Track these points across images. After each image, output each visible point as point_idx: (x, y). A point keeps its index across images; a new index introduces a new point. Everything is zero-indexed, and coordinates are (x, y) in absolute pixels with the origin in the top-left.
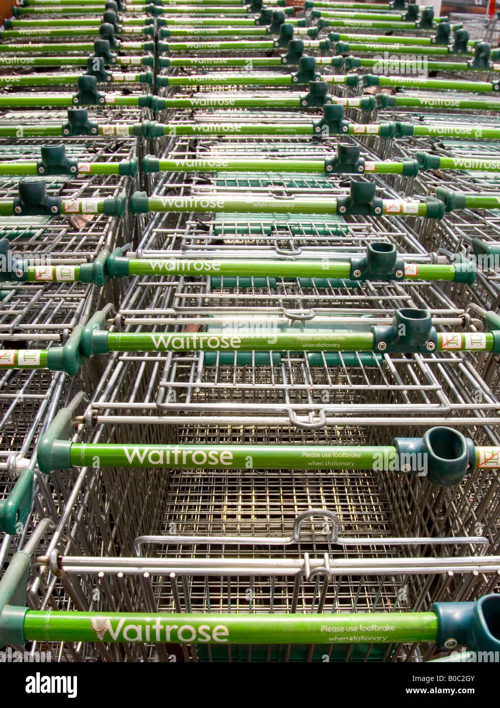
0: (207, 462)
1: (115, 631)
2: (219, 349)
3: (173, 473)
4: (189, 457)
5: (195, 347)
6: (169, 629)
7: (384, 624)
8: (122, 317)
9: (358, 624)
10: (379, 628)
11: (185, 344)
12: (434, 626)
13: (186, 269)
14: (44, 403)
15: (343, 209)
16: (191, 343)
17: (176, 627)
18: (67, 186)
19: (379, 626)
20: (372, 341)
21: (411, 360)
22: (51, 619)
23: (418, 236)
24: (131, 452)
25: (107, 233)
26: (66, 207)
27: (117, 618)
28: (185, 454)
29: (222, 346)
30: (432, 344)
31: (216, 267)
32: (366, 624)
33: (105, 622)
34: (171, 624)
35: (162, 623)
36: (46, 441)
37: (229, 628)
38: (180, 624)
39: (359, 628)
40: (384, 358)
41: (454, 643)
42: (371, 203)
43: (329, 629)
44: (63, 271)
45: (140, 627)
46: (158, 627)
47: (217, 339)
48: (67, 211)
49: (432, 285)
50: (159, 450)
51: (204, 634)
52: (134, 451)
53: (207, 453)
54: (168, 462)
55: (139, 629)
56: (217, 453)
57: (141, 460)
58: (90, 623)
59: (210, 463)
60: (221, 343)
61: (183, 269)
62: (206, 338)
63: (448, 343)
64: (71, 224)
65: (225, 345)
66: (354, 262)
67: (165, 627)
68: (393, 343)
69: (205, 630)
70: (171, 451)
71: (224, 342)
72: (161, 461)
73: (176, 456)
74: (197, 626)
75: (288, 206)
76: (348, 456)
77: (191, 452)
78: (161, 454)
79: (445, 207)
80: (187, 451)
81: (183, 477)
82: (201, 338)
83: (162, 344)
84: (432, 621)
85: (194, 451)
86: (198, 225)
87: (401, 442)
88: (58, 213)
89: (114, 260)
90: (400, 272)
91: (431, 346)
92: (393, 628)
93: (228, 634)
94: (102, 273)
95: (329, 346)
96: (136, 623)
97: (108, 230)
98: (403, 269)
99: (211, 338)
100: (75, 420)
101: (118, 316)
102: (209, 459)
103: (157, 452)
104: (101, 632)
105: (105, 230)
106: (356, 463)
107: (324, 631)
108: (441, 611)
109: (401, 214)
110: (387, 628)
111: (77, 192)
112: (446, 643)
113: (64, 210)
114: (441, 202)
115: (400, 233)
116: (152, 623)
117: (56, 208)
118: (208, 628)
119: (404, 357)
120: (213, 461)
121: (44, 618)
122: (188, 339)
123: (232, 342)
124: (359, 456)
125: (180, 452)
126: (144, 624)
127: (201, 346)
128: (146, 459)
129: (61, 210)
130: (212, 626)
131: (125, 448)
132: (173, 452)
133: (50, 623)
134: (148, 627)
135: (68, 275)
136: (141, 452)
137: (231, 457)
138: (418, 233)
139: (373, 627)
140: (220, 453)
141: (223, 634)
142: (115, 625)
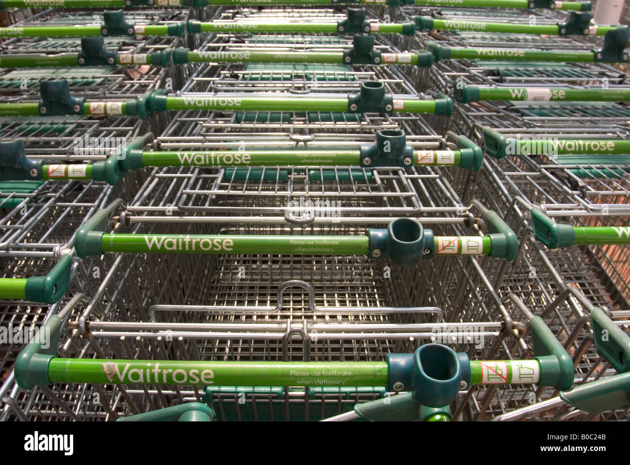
0: (212, 248)
1: (121, 374)
2: (233, 164)
3: (214, 282)
4: (197, 244)
5: (213, 162)
6: (165, 372)
7: (343, 370)
8: (158, 142)
9: (321, 370)
10: (339, 374)
11: (205, 160)
12: (385, 373)
13: (213, 104)
14: (92, 209)
15: (348, 59)
16: (210, 160)
17: (171, 371)
18: (124, 44)
19: (339, 371)
20: (359, 157)
21: (396, 176)
22: (70, 364)
23: (414, 83)
24: (150, 240)
25: (156, 82)
26: (121, 59)
27: (123, 363)
28: (194, 241)
29: (235, 162)
30: (408, 159)
31: (238, 103)
32: (328, 370)
33: (114, 366)
34: (167, 368)
35: (160, 368)
36: (82, 231)
37: (214, 372)
38: (174, 369)
39: (321, 372)
40: (373, 174)
41: (401, 386)
42: (371, 54)
43: (297, 374)
44: (112, 107)
45: (142, 370)
46: (156, 370)
47: (231, 156)
48: (122, 62)
49: (420, 120)
50: (173, 239)
51: (194, 377)
52: (152, 239)
53: (212, 241)
54: (180, 248)
55: (141, 372)
56: (220, 241)
57: (159, 246)
58: (102, 367)
59: (215, 249)
60: (235, 160)
61: (211, 105)
62: (222, 155)
63: (422, 158)
64: (127, 74)
65: (238, 161)
66: (351, 98)
67: (162, 371)
68: (375, 158)
69: (194, 374)
70: (183, 239)
71: (237, 158)
72: (175, 248)
73: (187, 243)
74: (188, 370)
75: (303, 57)
76: (329, 243)
77: (199, 240)
78: (175, 241)
79: (434, 58)
80: (196, 239)
81: (222, 285)
82: (218, 155)
83: (186, 160)
84: (384, 368)
85: (201, 239)
86: (231, 75)
87: (373, 232)
88: (114, 64)
89: (154, 97)
90: (389, 106)
91: (408, 161)
92: (350, 373)
93: (213, 377)
94: (144, 107)
95: (323, 161)
96: (139, 368)
97: (158, 80)
98: (392, 104)
99: (226, 156)
100: (112, 220)
101: (155, 141)
102: (214, 245)
103: (172, 240)
104: (110, 374)
105: (156, 79)
106: (335, 249)
107: (293, 375)
108: (391, 360)
109: (396, 63)
110: (346, 373)
111: (132, 48)
112: (394, 386)
113: (119, 61)
114: (430, 53)
115: (398, 80)
116: (152, 368)
117: (112, 59)
118: (197, 371)
119: (391, 174)
120: (217, 247)
121: (65, 363)
122: (207, 156)
123: (243, 158)
124: (337, 243)
125: (190, 240)
126: (145, 369)
127: (218, 162)
128: (163, 245)
129: (117, 61)
130: (201, 370)
131: (146, 237)
132: (184, 240)
133: (70, 368)
134: (148, 371)
135: (117, 109)
136: (159, 240)
137: (232, 244)
138: (414, 81)
139: (334, 373)
140: (222, 240)
141: (209, 377)
142: (121, 369)
